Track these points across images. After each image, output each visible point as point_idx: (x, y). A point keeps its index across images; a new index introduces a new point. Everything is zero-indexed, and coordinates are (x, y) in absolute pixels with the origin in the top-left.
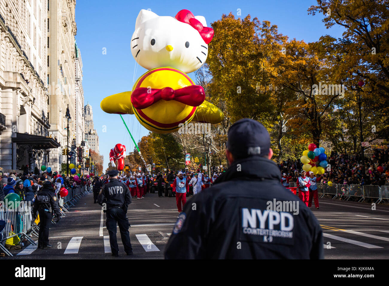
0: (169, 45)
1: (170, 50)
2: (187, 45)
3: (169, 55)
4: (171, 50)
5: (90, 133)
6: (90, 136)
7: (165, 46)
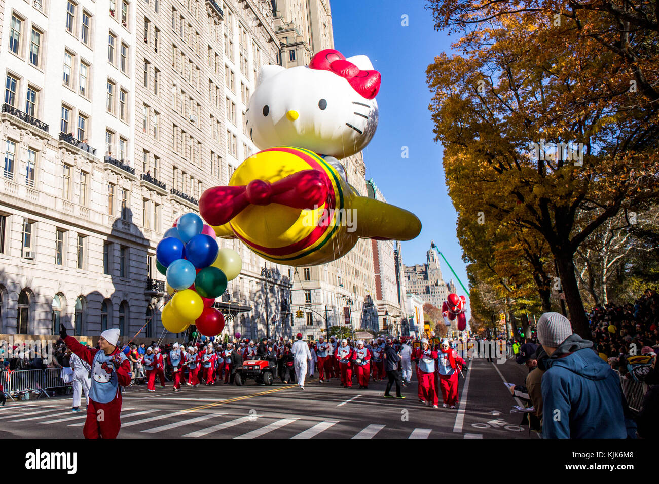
0: (291, 111)
1: (293, 120)
2: (322, 105)
3: (294, 128)
4: (295, 118)
5: (437, 285)
6: (437, 287)
7: (284, 113)
